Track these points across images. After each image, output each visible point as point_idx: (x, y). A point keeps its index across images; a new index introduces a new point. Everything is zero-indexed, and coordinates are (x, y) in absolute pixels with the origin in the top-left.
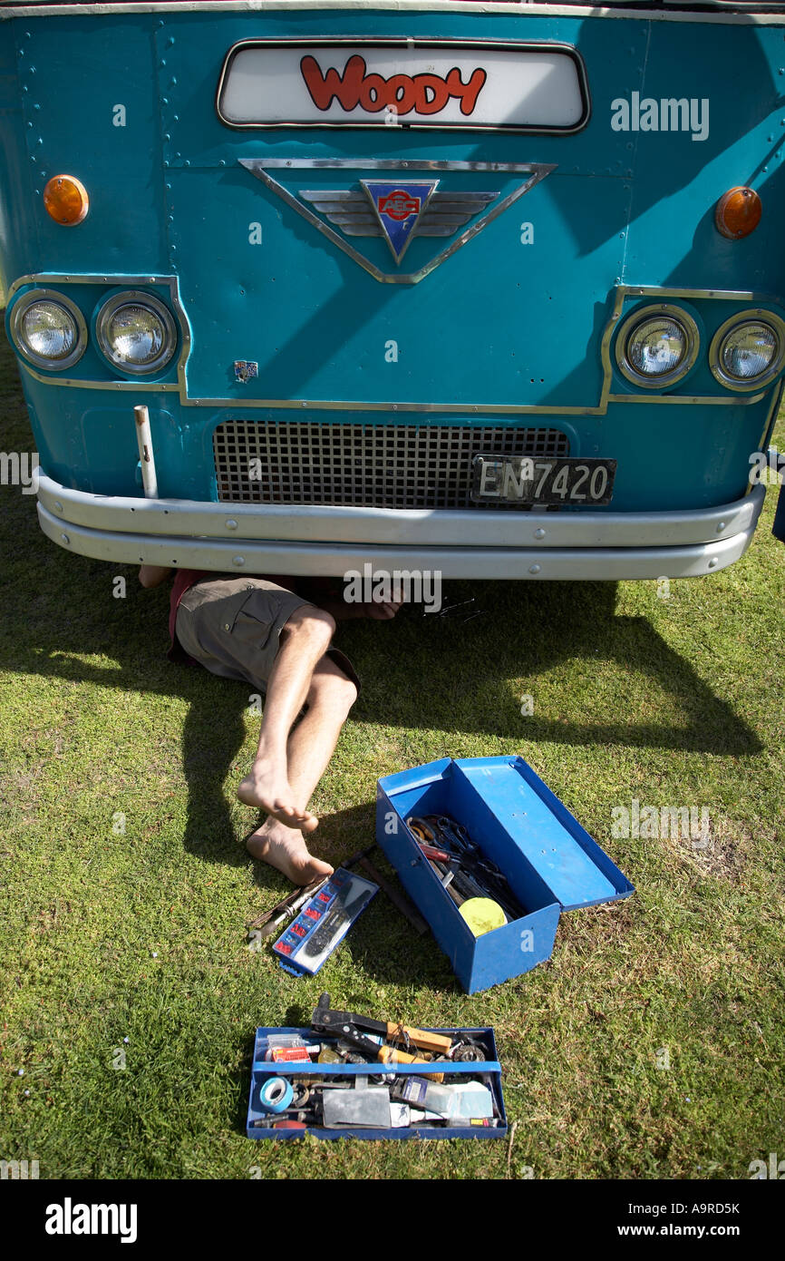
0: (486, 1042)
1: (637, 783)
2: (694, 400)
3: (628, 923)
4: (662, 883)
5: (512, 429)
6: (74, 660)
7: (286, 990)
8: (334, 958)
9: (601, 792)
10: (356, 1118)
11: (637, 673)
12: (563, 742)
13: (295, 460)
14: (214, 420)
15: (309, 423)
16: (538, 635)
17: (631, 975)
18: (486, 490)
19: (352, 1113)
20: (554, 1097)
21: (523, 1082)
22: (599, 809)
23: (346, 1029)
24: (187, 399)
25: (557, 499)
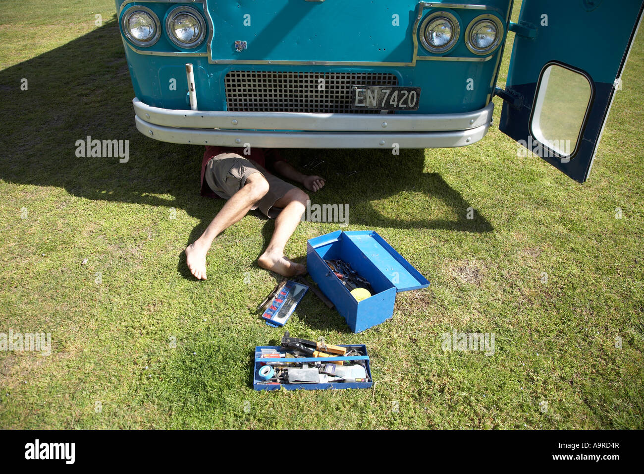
0: (363, 350)
1: (433, 245)
2: (458, 59)
3: (428, 303)
4: (444, 286)
5: (370, 74)
6: (154, 197)
7: (268, 333)
8: (290, 320)
9: (415, 249)
10: (304, 379)
11: (434, 198)
12: (398, 228)
13: (265, 91)
14: (226, 70)
15: (272, 72)
16: (386, 182)
17: (429, 323)
18: (358, 103)
19: (302, 377)
20: (394, 372)
21: (379, 366)
22: (414, 256)
23: (298, 345)
24: (212, 60)
25: (393, 108)
